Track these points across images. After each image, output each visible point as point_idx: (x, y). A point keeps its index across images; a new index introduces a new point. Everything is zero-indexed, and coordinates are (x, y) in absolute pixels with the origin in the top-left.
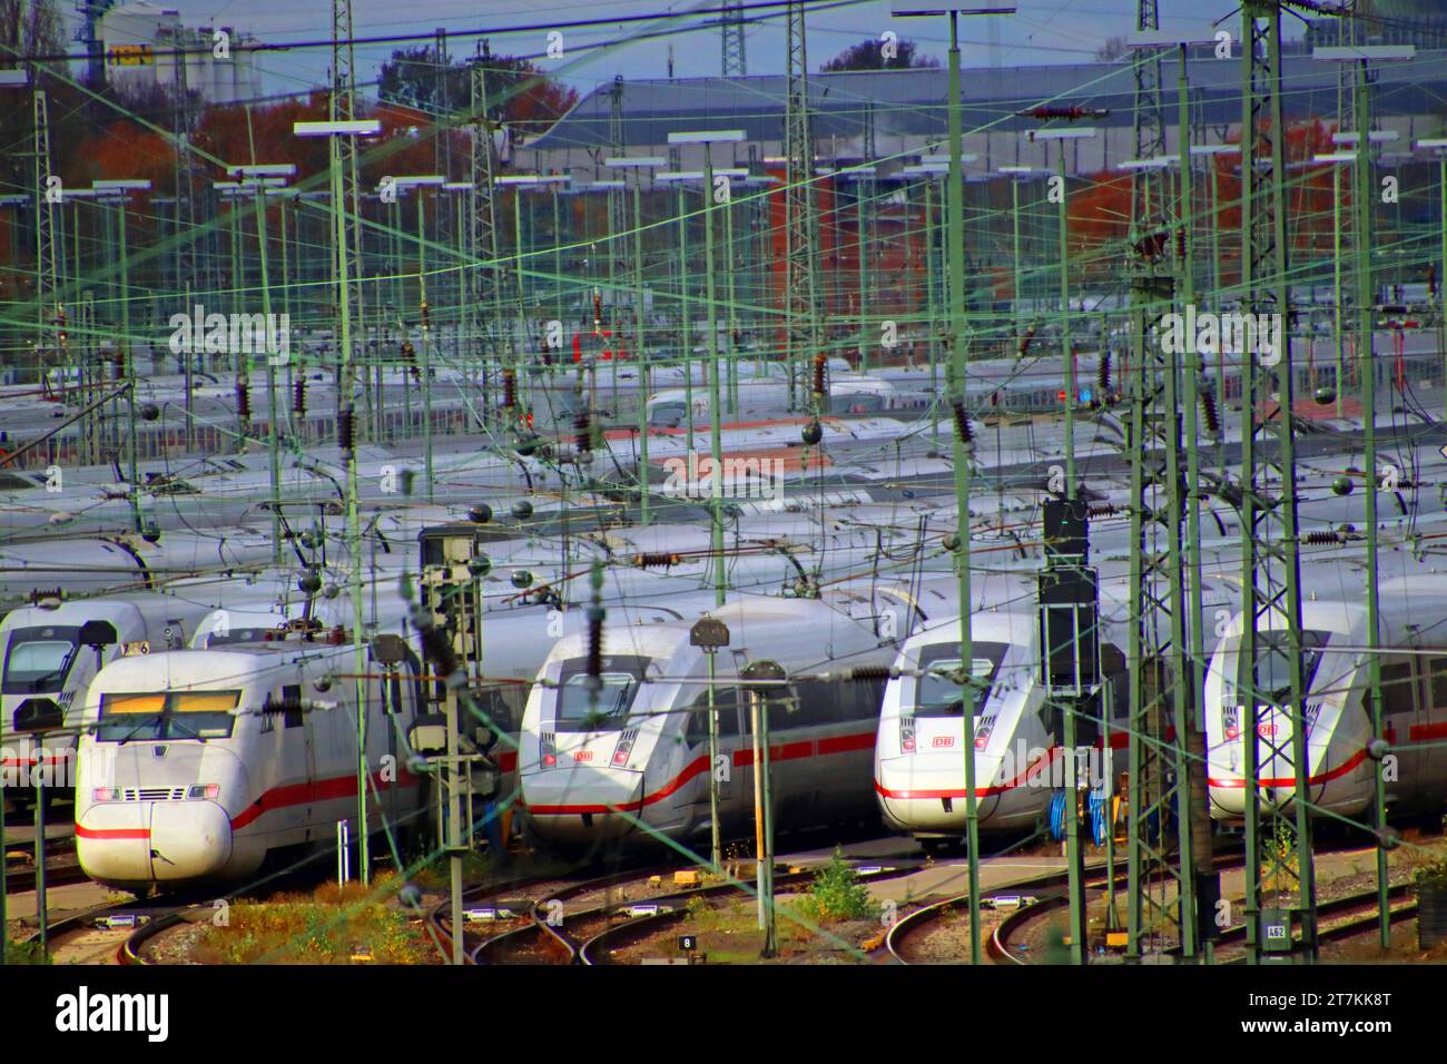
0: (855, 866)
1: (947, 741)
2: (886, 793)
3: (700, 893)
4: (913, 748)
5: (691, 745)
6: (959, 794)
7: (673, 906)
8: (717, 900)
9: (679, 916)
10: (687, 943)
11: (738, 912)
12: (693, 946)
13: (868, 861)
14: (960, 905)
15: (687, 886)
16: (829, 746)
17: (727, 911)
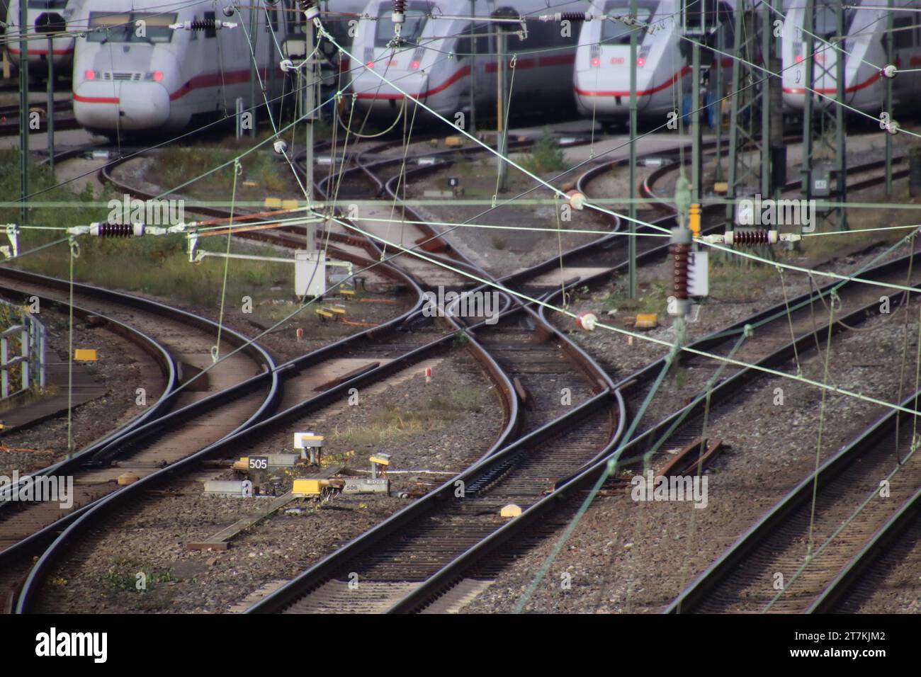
0: (559, 138)
1: (619, 61)
2: (580, 92)
3: (462, 152)
4: (598, 65)
5: (459, 58)
6: (626, 94)
7: (446, 159)
8: (472, 156)
9: (449, 165)
10: (453, 182)
11: (485, 164)
12: (457, 184)
13: (567, 134)
14: (624, 163)
15: (454, 147)
16: (545, 61)
17: (478, 163)
